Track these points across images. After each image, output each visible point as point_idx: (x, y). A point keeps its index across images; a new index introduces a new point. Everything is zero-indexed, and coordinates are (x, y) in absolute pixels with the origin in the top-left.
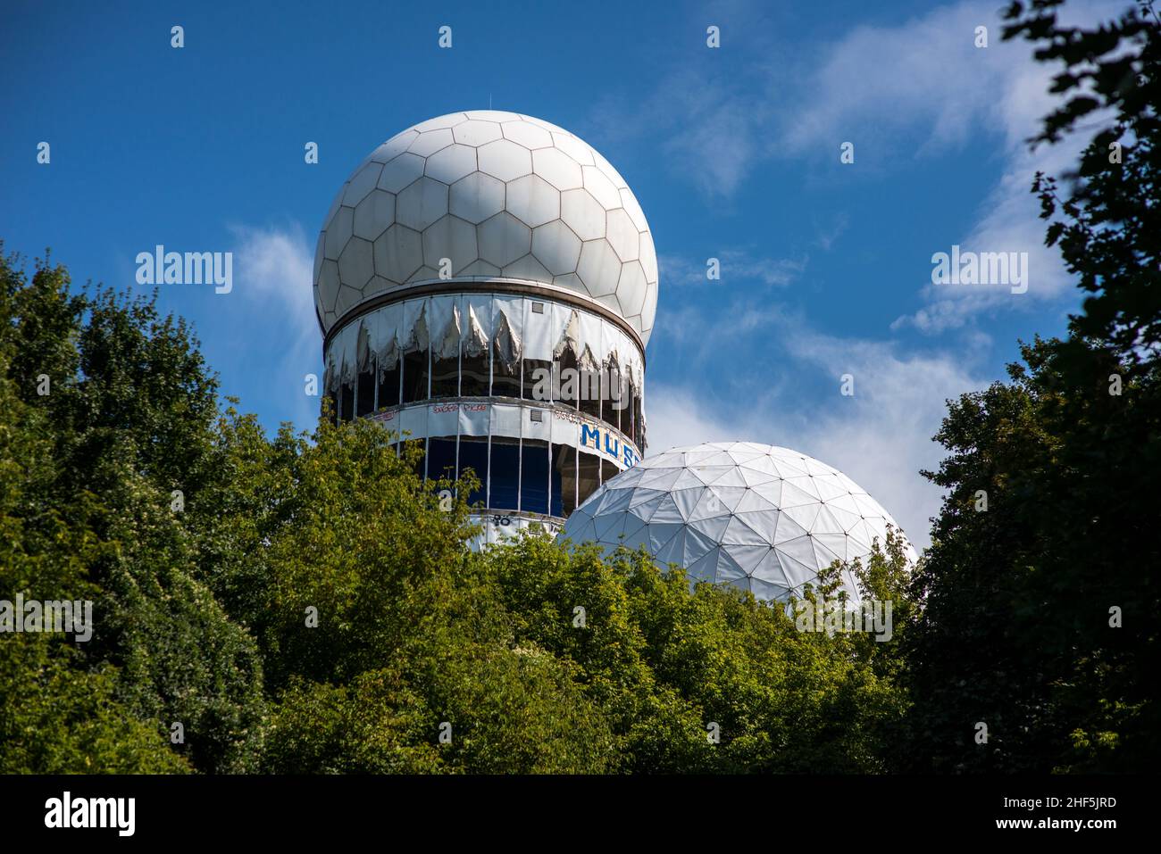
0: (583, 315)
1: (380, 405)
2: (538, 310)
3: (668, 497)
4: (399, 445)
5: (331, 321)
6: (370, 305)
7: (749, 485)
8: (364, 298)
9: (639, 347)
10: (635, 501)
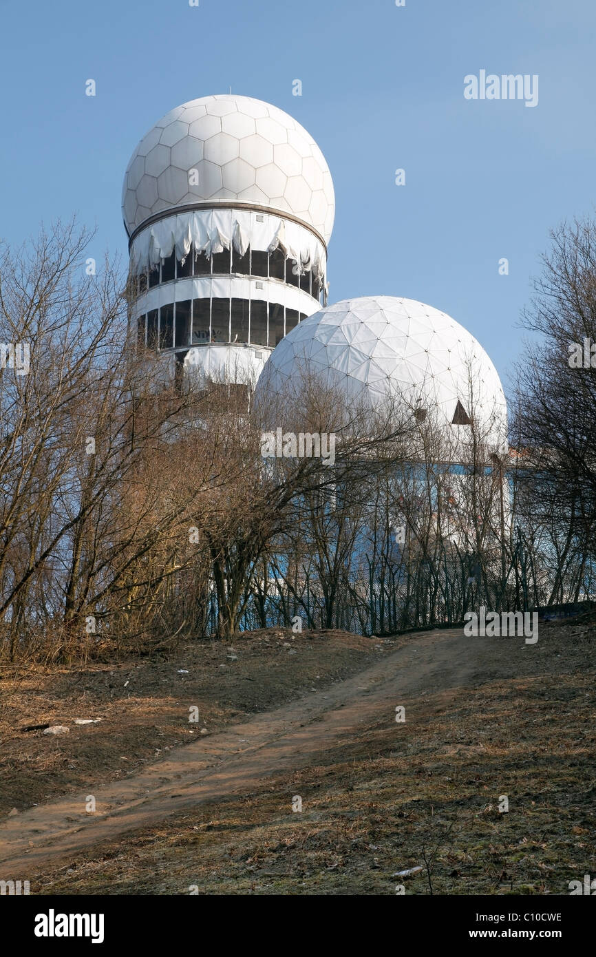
0: (287, 223)
1: (163, 281)
2: (259, 220)
3: (339, 329)
4: (175, 304)
5: (133, 229)
6: (156, 218)
7: (389, 321)
8: (152, 213)
9: (324, 244)
10: (318, 332)
